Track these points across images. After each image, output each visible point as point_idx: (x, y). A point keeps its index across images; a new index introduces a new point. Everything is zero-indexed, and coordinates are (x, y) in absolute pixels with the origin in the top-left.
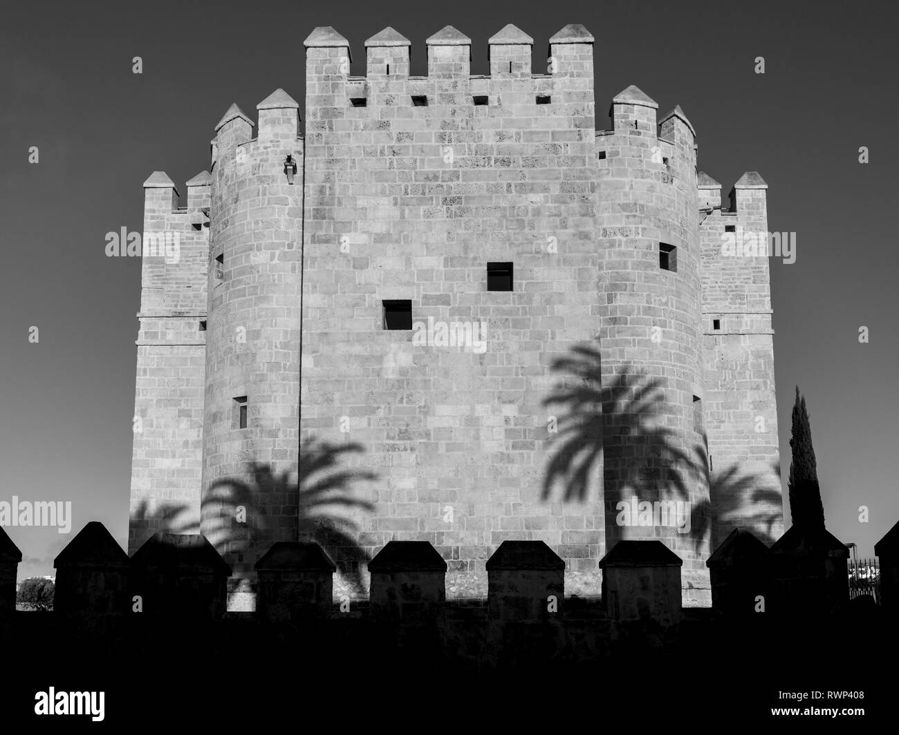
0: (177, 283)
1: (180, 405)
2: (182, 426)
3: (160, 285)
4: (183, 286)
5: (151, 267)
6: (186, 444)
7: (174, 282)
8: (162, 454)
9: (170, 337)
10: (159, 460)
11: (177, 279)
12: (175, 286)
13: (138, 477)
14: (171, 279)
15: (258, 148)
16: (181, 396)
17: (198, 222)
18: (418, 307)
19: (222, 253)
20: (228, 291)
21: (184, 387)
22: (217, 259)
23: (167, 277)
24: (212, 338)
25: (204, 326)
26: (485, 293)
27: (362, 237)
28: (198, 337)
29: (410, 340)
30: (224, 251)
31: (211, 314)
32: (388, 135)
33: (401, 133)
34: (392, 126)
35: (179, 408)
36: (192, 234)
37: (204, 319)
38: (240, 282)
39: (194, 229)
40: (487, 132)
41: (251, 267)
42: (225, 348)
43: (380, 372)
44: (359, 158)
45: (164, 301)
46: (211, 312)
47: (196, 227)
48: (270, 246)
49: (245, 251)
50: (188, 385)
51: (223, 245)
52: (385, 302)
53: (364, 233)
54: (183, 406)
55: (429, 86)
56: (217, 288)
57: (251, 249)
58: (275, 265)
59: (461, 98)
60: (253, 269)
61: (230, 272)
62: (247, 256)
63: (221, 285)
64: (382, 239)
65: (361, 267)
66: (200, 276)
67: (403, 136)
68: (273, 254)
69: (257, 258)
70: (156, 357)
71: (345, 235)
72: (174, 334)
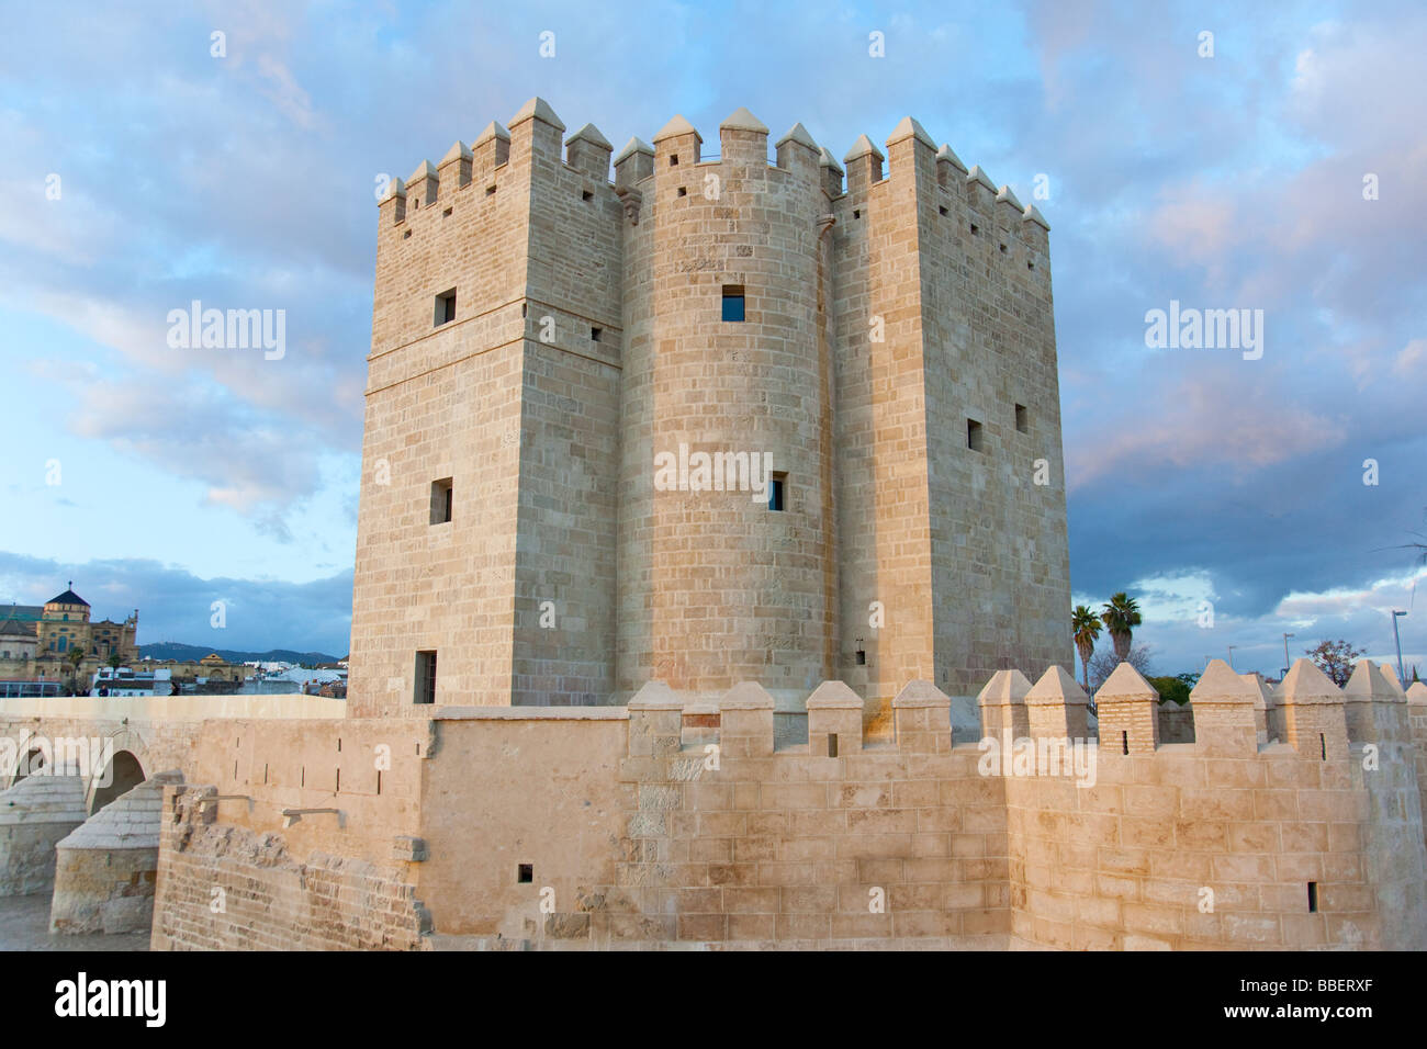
0: (568, 265)
1: (571, 438)
2: (575, 468)
3: (547, 261)
4: (573, 270)
5: (539, 231)
6: (579, 493)
7: (565, 261)
8: (554, 504)
9: (562, 338)
10: (549, 512)
11: (565, 258)
12: (564, 267)
14: (561, 256)
15: (791, 183)
16: (574, 425)
17: (589, 191)
18: (985, 431)
19: (739, 283)
20: (756, 336)
21: (576, 414)
22: (724, 286)
23: (557, 252)
24: (720, 384)
25: (596, 333)
26: (1016, 431)
27: (954, 349)
28: (591, 349)
29: (984, 464)
30: (746, 284)
31: (712, 349)
32: (962, 254)
33: (968, 257)
34: (964, 246)
35: (571, 441)
36: (583, 204)
37: (597, 326)
38: (775, 332)
39: (584, 198)
40: (1009, 281)
41: (788, 319)
42: (754, 405)
43: (970, 492)
44: (948, 268)
45: (553, 284)
46: (710, 346)
47: (587, 196)
48: (806, 302)
49: (780, 297)
50: (580, 412)
51: (742, 276)
52: (969, 420)
53: (956, 346)
54: (576, 439)
55: (979, 219)
56: (727, 323)
57: (789, 298)
58: (811, 325)
59: (995, 241)
60: (790, 322)
61: (759, 313)
62: (784, 304)
63: (741, 323)
64: (964, 356)
65: (955, 380)
66: (592, 265)
67: (970, 260)
68: (809, 312)
69: (795, 312)
70: (545, 361)
71: (944, 342)
72: (565, 334)
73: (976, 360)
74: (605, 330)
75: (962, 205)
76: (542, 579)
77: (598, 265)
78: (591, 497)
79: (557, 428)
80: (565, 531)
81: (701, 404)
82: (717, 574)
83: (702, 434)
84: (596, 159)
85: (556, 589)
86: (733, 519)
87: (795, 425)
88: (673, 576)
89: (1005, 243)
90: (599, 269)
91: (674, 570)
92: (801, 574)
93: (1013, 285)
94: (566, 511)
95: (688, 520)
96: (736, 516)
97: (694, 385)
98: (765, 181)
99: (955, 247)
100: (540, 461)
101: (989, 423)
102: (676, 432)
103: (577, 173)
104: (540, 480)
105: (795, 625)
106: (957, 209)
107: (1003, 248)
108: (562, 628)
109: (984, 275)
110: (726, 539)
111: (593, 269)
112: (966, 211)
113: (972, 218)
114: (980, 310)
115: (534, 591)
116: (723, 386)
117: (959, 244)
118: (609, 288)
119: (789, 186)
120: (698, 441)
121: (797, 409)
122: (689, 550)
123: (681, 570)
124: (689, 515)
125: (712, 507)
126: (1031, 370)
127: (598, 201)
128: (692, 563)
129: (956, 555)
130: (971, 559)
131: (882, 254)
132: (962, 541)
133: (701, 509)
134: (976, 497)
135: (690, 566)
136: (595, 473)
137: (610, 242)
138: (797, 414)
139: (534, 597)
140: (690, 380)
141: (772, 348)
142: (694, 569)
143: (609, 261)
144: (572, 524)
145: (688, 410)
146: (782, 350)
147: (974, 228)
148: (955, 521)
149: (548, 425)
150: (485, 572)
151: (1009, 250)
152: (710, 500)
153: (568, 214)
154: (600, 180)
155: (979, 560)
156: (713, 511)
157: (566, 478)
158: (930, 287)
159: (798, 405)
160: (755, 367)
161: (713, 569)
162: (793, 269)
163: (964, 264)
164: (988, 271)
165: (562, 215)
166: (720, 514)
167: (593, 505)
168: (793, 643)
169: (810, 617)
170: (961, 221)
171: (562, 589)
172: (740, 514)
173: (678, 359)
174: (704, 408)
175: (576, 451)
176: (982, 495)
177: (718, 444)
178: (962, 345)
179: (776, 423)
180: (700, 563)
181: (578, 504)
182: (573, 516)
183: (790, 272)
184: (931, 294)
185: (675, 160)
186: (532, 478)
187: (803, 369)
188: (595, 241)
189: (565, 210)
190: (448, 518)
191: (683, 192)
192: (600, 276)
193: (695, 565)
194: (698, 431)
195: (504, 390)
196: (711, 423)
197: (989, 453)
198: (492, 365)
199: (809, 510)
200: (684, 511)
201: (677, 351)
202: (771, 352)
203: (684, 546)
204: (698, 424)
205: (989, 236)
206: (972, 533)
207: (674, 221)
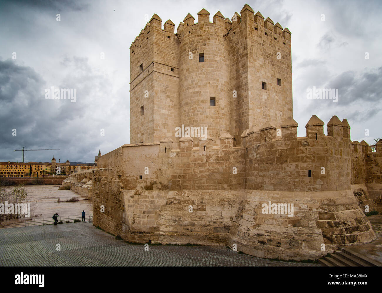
0: (164, 54)
2: (168, 100)
3: (159, 53)
4: (166, 55)
5: (156, 46)
6: (169, 106)
8: (163, 108)
9: (163, 71)
10: (162, 110)
11: (164, 52)
12: (163, 54)
13: (156, 114)
14: (162, 52)
15: (216, 26)
16: (167, 91)
17: (169, 36)
18: (267, 85)
19: (203, 53)
20: (207, 65)
21: (168, 88)
22: (199, 54)
23: (161, 51)
24: (198, 77)
25: (172, 70)
26: (277, 85)
27: (258, 64)
28: (171, 73)
29: (267, 93)
30: (204, 53)
31: (196, 70)
32: (262, 40)
33: (263, 41)
34: (262, 38)
35: (166, 94)
36: (168, 39)
37: (172, 68)
38: (212, 64)
39: (168, 38)
40: (277, 47)
41: (215, 60)
42: (207, 82)
43: (262, 99)
44: (257, 44)
45: (161, 58)
46: (196, 69)
47: (169, 37)
48: (220, 56)
49: (213, 55)
50: (169, 88)
51: (204, 51)
52: (262, 82)
53: (258, 63)
54: (168, 94)
55: (267, 31)
56: (200, 63)
57: (215, 55)
58: (221, 62)
59: (273, 37)
60: (216, 61)
61: (208, 60)
62: (214, 57)
63: (203, 63)
64: (261, 66)
65: (258, 72)
66: (171, 54)
67: (264, 41)
68: (221, 59)
69: (217, 58)
70: (159, 76)
71: (255, 62)
72: (164, 70)
73: (265, 67)
74: (175, 69)
75: (262, 27)
76: (160, 124)
77: (172, 54)
78: (172, 107)
79: (163, 91)
80: (166, 114)
81: (194, 83)
82: (199, 121)
83: (195, 90)
84: (170, 28)
85: (164, 127)
86: (202, 109)
87: (217, 86)
88: (189, 122)
89: (276, 37)
90: (173, 55)
91: (189, 121)
92: (219, 120)
93: (278, 48)
94: (166, 110)
95: (192, 110)
96: (203, 108)
97: (193, 78)
98: (209, 26)
99: (259, 38)
100: (159, 99)
101: (269, 83)
102: (190, 90)
103: (166, 32)
104: (159, 103)
105: (217, 131)
106: (261, 28)
107: (275, 39)
108: (166, 135)
109: (269, 46)
110: (200, 113)
111: (171, 55)
112: (263, 29)
113: (265, 30)
114: (267, 55)
115: (159, 127)
116: (199, 78)
117: (261, 37)
118: (175, 59)
119: (215, 27)
120: (194, 91)
121: (218, 82)
122: (193, 116)
123: (191, 121)
124: (192, 108)
125: (197, 106)
126: (283, 70)
127: (172, 38)
128: (193, 119)
129: (257, 114)
130: (262, 115)
131: (239, 42)
132: (259, 111)
133: (195, 107)
134: (264, 101)
135: (193, 120)
136: (173, 102)
137: (175, 48)
138: (217, 83)
139: (159, 128)
140: (192, 77)
141: (211, 68)
142: (194, 121)
143: (175, 53)
144: (168, 113)
145: (192, 85)
146: (213, 68)
147: (266, 34)
148: (257, 106)
149: (161, 91)
150: (149, 124)
151: (277, 39)
152: (197, 105)
153: (164, 42)
154: (172, 33)
155: (264, 116)
156: (198, 107)
157: (166, 102)
158: (251, 48)
159: (218, 81)
160: (207, 73)
161: (197, 120)
162: (216, 48)
163: (262, 42)
164: (270, 45)
165: (162, 42)
166: (199, 108)
167: (173, 109)
168: (217, 136)
169: (221, 130)
170: (261, 31)
171: (166, 127)
172: (203, 107)
173: (189, 73)
174: (195, 83)
175: (168, 96)
176: (266, 100)
177: (198, 91)
178: (261, 63)
179: (212, 85)
180: (195, 119)
181: (169, 108)
182: (168, 111)
183: (215, 49)
184: (251, 50)
185: (188, 24)
186: (157, 102)
187: (219, 72)
188: (171, 48)
189: (163, 41)
190: (143, 114)
191: (190, 32)
192: (173, 56)
193: (194, 119)
194: (194, 89)
195: (151, 84)
196: (197, 87)
197: (268, 90)
198: (149, 79)
199: (221, 106)
200: (191, 108)
201: (189, 71)
202: (211, 69)
203: (191, 115)
204: (194, 87)
205: (271, 36)
206: (262, 109)
207: (188, 40)
